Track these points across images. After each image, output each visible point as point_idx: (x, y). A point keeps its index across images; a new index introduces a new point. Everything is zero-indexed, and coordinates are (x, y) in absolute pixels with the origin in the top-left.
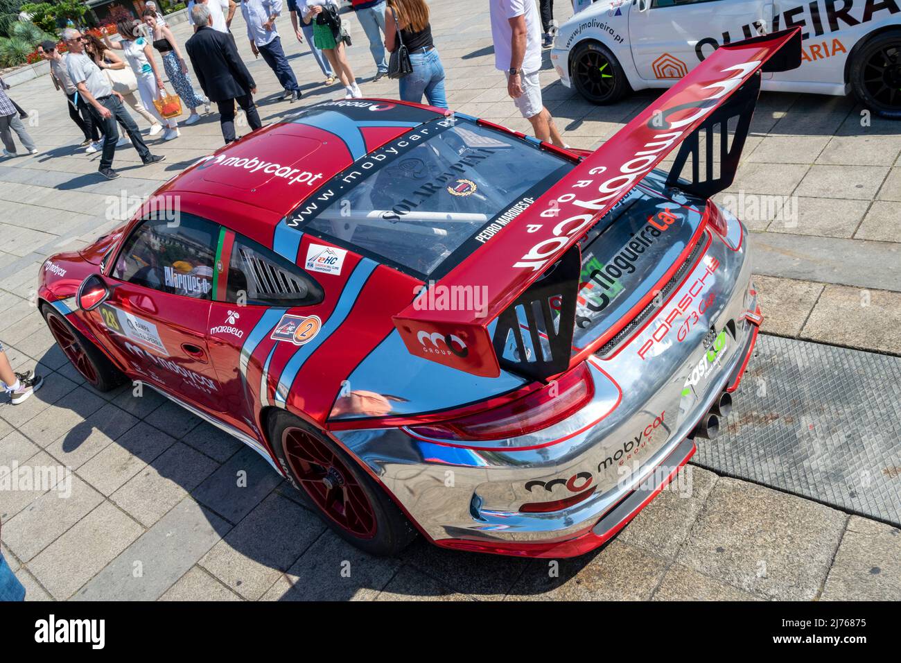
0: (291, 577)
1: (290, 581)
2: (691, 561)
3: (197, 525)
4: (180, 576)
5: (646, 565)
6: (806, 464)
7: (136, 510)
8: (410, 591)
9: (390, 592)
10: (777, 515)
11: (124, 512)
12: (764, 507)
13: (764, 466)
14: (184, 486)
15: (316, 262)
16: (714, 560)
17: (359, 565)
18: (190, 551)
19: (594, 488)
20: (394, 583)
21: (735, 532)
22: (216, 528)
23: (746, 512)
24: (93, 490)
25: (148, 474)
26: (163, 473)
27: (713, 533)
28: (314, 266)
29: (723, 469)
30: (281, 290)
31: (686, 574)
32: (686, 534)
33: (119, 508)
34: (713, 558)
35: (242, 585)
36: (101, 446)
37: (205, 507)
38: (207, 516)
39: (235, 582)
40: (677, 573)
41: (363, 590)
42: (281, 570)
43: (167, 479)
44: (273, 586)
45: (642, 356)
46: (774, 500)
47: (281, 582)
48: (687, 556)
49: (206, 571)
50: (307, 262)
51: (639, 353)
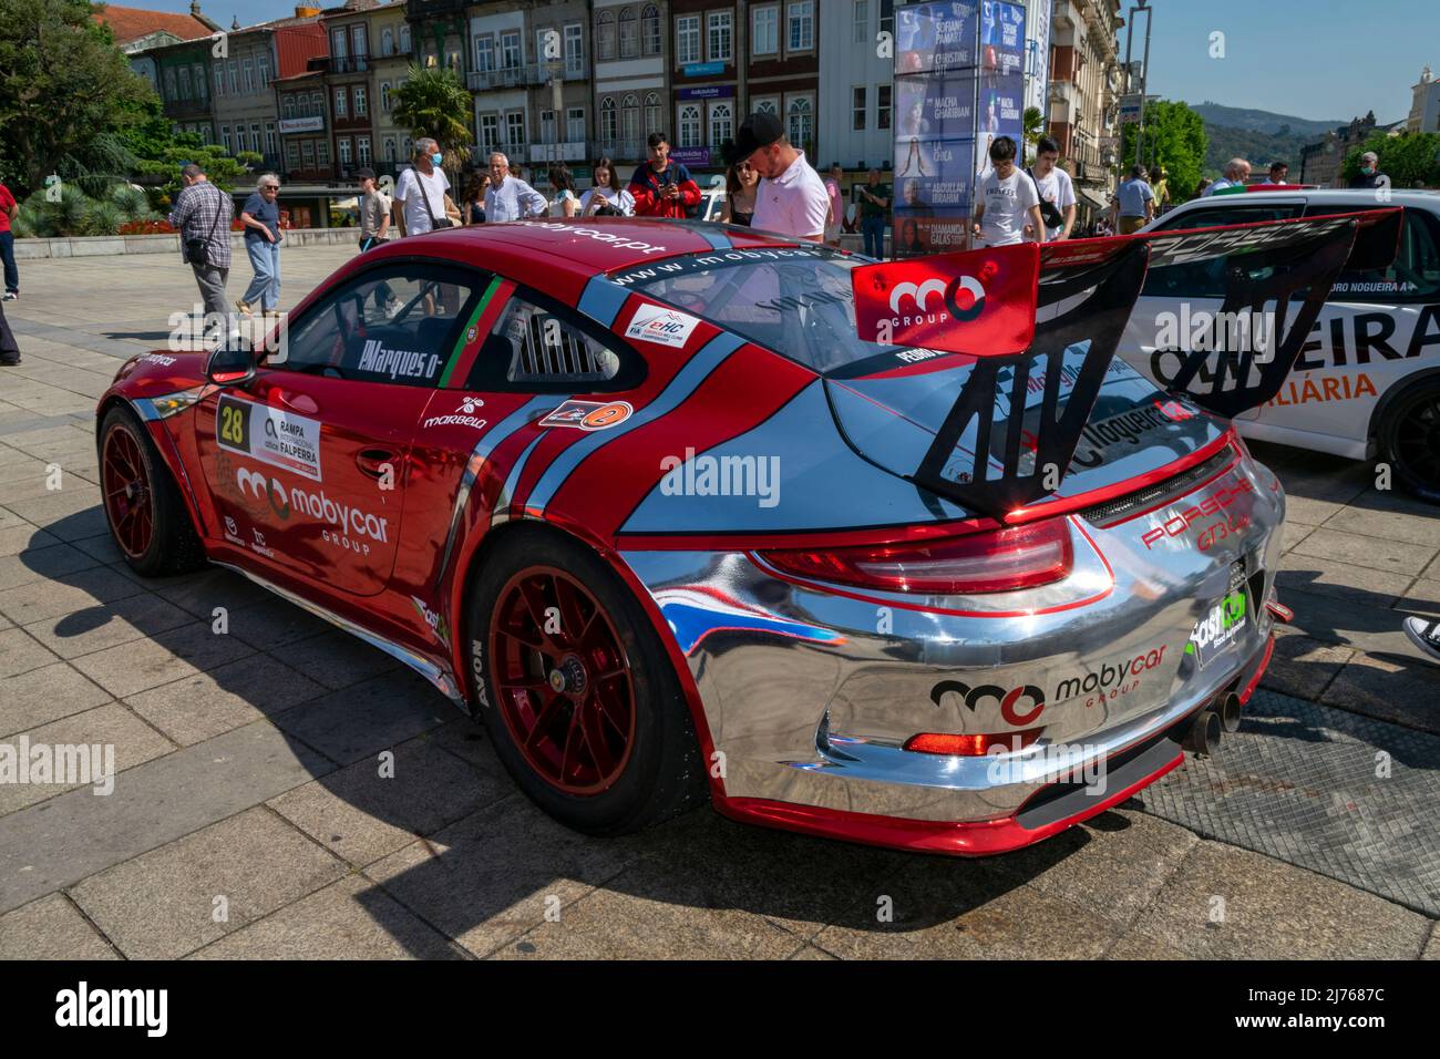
0: (434, 845)
1: (431, 850)
2: (1161, 932)
3: (273, 756)
4: (226, 815)
5: (1082, 925)
6: (1348, 848)
7: (166, 723)
8: (653, 894)
9: (615, 890)
10: (1308, 899)
11: (145, 721)
12: (1285, 886)
13: (1277, 840)
14: (261, 707)
15: (647, 327)
16: (1202, 938)
17: (562, 848)
18: (254, 787)
19: (1040, 730)
20: (625, 880)
21: (1236, 908)
22: (307, 766)
23: (1253, 886)
24: (94, 686)
25: (199, 683)
26: (226, 683)
27: (1198, 903)
28: (642, 333)
29: (1207, 830)
30: (570, 369)
31: (1152, 947)
32: (1148, 898)
33: (137, 715)
34: (1200, 934)
35: (341, 842)
36: (123, 638)
37: (294, 737)
38: (293, 749)
39: (330, 837)
40: (1137, 943)
41: (565, 881)
42: (418, 833)
43: (230, 695)
44: (399, 851)
45: (1147, 543)
46: (1301, 879)
47: (415, 848)
48: (1154, 925)
49: (278, 814)
50: (631, 326)
51: (1144, 537)
